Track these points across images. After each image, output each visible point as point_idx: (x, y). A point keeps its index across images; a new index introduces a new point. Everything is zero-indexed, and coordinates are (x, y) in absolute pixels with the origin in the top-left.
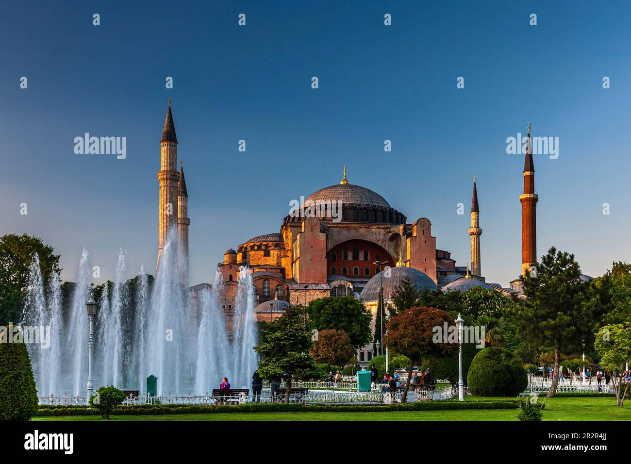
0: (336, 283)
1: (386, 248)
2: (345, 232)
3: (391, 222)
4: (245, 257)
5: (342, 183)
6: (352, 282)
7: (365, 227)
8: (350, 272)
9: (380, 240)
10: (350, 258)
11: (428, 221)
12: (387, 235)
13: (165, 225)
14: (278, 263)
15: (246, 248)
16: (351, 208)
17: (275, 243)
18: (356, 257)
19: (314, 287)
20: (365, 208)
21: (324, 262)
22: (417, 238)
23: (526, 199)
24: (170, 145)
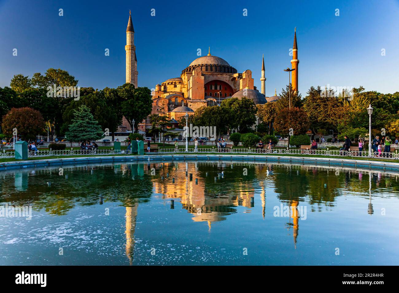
0: (209, 99)
1: (230, 85)
2: (211, 76)
3: (231, 72)
4: (165, 87)
5: (208, 55)
6: (216, 99)
7: (221, 74)
8: (214, 95)
9: (227, 80)
10: (213, 88)
11: (251, 72)
12: (230, 78)
13: (129, 71)
14: (180, 91)
15: (165, 84)
16: (214, 66)
17: (179, 82)
18: (216, 88)
19: (199, 101)
20: (220, 66)
21: (204, 89)
22: (246, 79)
23: (294, 62)
24: (131, 33)
